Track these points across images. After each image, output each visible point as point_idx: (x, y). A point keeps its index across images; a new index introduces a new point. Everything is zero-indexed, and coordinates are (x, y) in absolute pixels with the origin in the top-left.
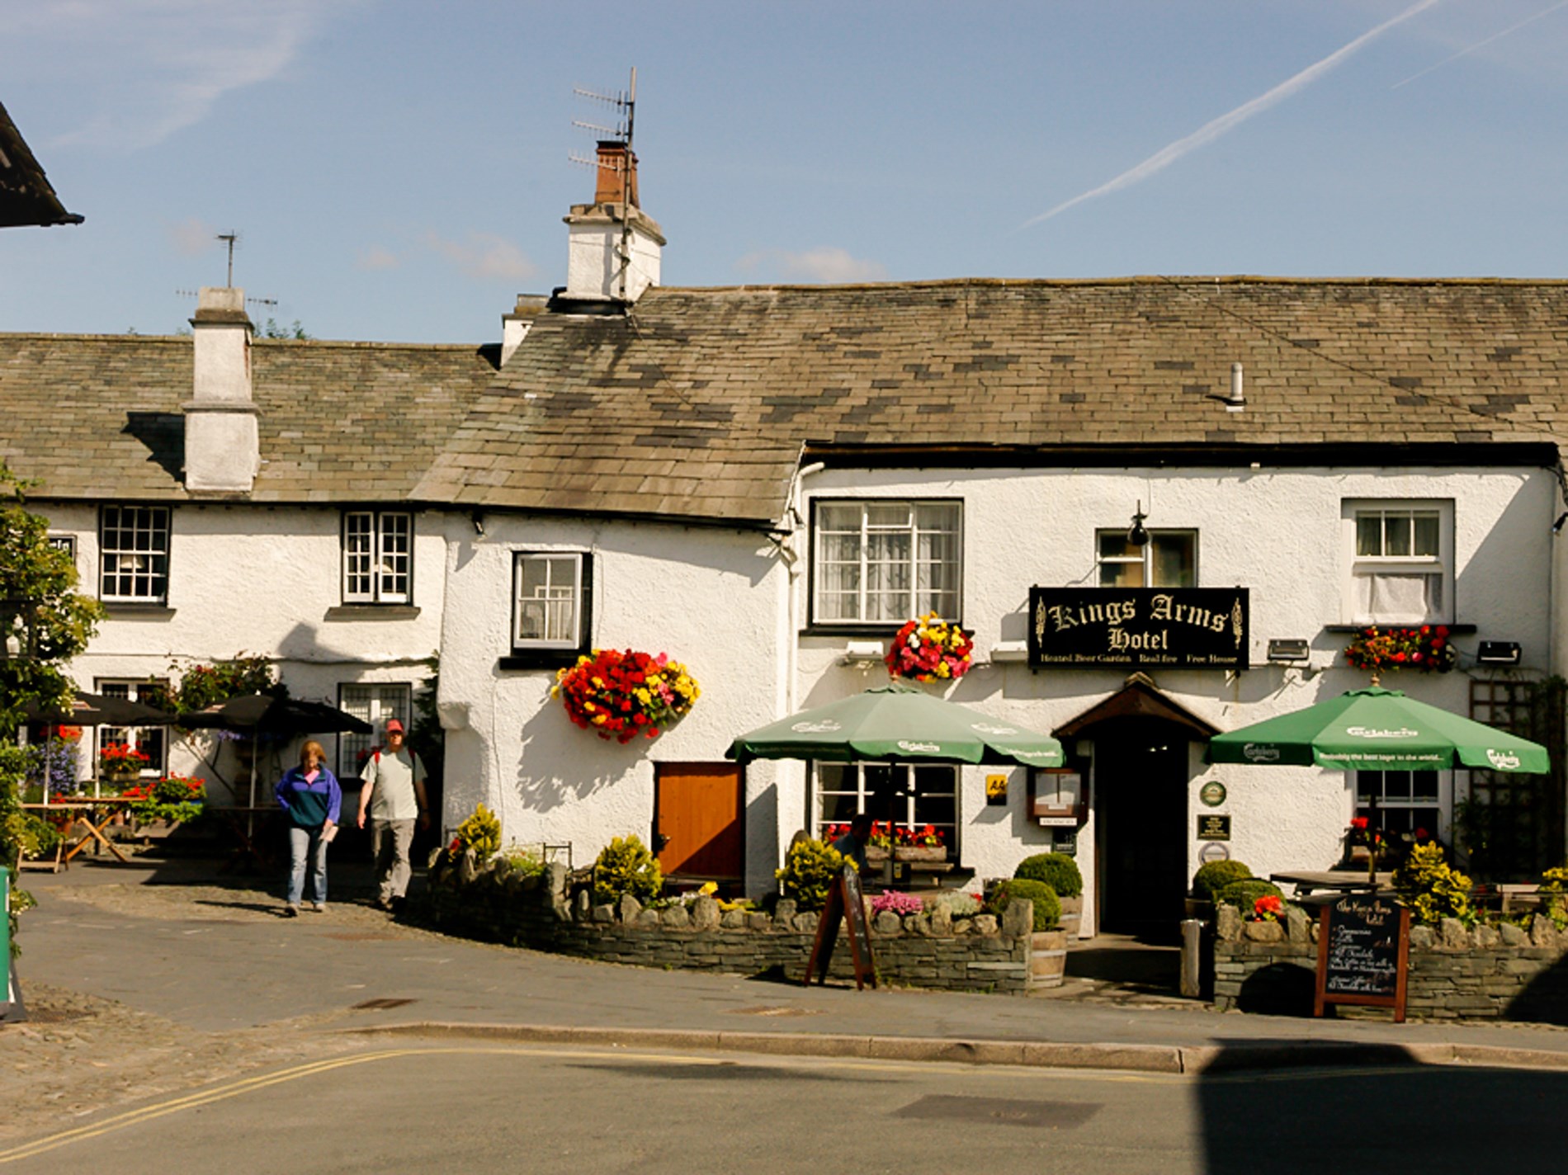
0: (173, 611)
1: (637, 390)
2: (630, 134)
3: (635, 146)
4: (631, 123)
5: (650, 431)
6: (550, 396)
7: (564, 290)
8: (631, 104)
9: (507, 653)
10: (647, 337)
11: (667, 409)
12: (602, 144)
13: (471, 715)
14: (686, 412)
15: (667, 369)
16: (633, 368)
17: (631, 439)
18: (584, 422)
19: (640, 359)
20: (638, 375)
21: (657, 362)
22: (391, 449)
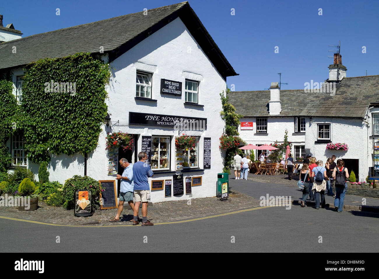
0: (268, 134)
1: (340, 96)
2: (339, 52)
3: (340, 54)
4: (340, 50)
5: (342, 103)
6: (325, 97)
7: (329, 79)
8: (340, 47)
9: (316, 140)
10: (343, 86)
11: (346, 99)
12: (335, 54)
13: (310, 150)
14: (349, 99)
15: (346, 92)
16: (340, 92)
17: (338, 104)
18: (330, 101)
19: (341, 90)
20: (340, 93)
21: (344, 90)
22: (302, 107)
